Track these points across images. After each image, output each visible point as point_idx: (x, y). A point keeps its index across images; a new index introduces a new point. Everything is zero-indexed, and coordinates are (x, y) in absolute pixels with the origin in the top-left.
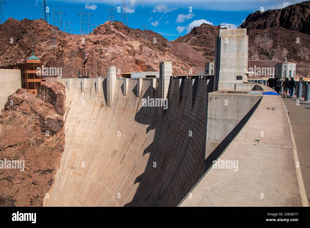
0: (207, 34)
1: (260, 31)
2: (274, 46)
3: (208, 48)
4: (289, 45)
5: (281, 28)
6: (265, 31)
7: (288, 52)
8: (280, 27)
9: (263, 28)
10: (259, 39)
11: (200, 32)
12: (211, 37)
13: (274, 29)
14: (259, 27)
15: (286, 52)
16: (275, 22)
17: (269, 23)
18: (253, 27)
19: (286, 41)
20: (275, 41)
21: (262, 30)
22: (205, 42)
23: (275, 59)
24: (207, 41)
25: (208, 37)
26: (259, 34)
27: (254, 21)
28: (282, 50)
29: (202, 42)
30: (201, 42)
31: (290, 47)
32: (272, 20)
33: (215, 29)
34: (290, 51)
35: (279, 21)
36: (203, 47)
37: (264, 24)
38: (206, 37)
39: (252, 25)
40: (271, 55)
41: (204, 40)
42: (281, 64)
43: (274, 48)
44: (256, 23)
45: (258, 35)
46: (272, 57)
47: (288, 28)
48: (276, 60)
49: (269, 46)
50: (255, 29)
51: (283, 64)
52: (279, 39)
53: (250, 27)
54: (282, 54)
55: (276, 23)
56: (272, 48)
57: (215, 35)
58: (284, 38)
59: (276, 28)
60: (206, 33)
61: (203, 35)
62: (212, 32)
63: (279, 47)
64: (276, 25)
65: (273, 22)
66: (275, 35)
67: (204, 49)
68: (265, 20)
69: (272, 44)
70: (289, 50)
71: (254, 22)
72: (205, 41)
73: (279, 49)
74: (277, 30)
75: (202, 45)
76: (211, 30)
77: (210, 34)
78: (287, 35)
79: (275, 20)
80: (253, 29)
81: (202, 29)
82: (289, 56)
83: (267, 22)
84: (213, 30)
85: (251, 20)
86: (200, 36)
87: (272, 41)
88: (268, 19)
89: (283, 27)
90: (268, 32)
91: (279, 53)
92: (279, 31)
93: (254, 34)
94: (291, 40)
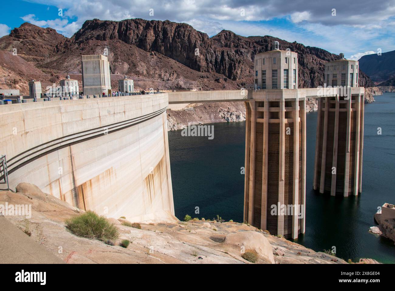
0: (35, 39)
1: (100, 43)
2: (115, 59)
3: (39, 58)
4: (129, 59)
5: (121, 41)
6: (105, 43)
7: (129, 66)
8: (119, 40)
9: (102, 39)
10: (100, 51)
11: (25, 36)
12: (41, 44)
13: (113, 42)
14: (98, 38)
15: (126, 66)
16: (114, 34)
17: (108, 34)
18: (92, 37)
19: (126, 55)
20: (116, 54)
21: (102, 41)
22: (34, 50)
23: (117, 73)
24: (36, 48)
25: (37, 43)
26: (99, 45)
27: (93, 30)
28: (123, 64)
29: (30, 50)
30: (28, 49)
31: (130, 61)
32: (111, 32)
33: (44, 32)
34: (130, 66)
35: (118, 34)
36: (32, 55)
37: (103, 35)
38: (33, 43)
39: (90, 34)
40: (114, 69)
41: (32, 47)
42: (123, 80)
43: (115, 62)
44: (96, 33)
45: (98, 47)
46: (114, 71)
47: (126, 42)
48: (119, 74)
49: (111, 59)
50: (94, 39)
51: (124, 81)
52: (119, 53)
53: (88, 36)
54: (123, 68)
55: (115, 36)
56: (113, 62)
57: (45, 40)
58: (124, 52)
59: (116, 40)
60: (33, 37)
61: (30, 40)
62: (41, 37)
63: (120, 61)
64: (115, 37)
65: (112, 34)
66: (115, 48)
67: (34, 59)
68: (104, 31)
69: (113, 57)
70: (129, 64)
71: (92, 32)
72: (34, 48)
73: (121, 63)
74: (116, 43)
75: (30, 54)
76: (38, 34)
77: (38, 39)
78: (126, 49)
79: (114, 33)
80: (92, 40)
81: (28, 33)
82: (129, 70)
83: (106, 33)
84: (42, 33)
85: (89, 28)
86: (26, 41)
87: (113, 55)
88: (107, 31)
89: (122, 41)
90: (108, 44)
91: (120, 68)
92: (118, 44)
93: (94, 45)
94: (130, 54)
